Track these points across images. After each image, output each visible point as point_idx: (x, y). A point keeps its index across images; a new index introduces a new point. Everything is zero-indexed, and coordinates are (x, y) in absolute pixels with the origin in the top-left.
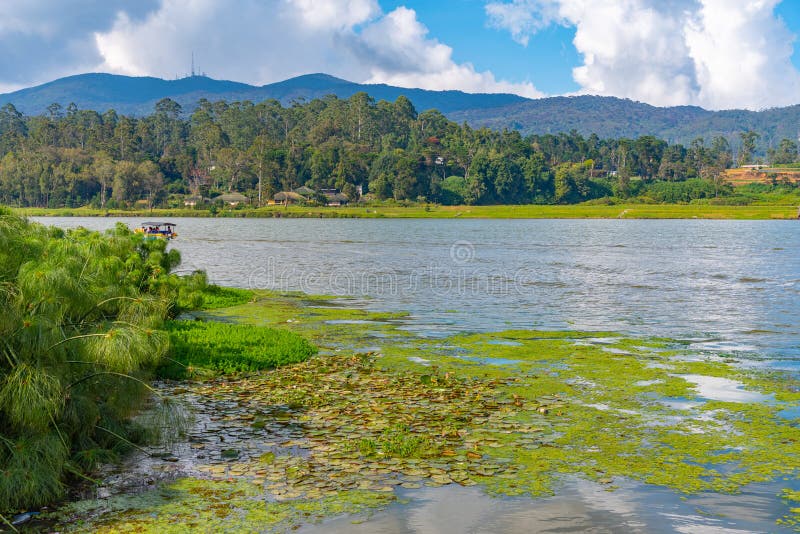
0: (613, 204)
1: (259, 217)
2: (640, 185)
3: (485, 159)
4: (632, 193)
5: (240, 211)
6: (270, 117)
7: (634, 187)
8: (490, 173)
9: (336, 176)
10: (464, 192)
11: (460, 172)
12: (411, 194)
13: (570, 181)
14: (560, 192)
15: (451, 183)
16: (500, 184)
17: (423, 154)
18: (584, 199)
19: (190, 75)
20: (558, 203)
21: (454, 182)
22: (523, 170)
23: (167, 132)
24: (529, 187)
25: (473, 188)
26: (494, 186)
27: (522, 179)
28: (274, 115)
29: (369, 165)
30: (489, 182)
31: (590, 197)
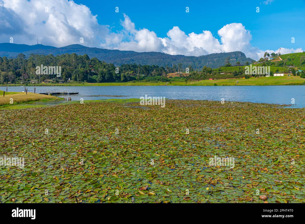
0: (135, 82)
1: (39, 86)
2: (144, 77)
3: (102, 71)
4: (141, 79)
5: (34, 85)
6: (50, 59)
7: (142, 78)
8: (104, 75)
9: (63, 75)
10: (97, 79)
11: (97, 74)
12: (83, 80)
13: (125, 76)
14: (122, 79)
15: (94, 77)
16: (106, 77)
17: (87, 70)
18: (128, 81)
19: (37, 44)
20: (122, 82)
21: (95, 77)
22: (113, 74)
23: (22, 63)
24: (114, 78)
25: (99, 78)
26: (105, 78)
27: (112, 76)
28: (51, 59)
29: (72, 72)
30: (103, 77)
31: (130, 80)
